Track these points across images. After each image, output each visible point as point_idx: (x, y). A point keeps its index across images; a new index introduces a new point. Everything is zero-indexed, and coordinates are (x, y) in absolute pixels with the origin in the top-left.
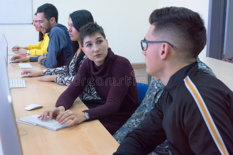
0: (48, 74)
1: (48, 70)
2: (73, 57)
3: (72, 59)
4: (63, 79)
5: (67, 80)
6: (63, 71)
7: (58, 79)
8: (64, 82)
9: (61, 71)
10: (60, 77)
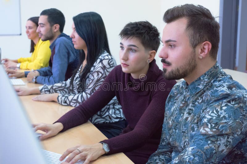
0: (45, 91)
1: (45, 86)
2: (78, 70)
3: (77, 72)
4: (66, 98)
5: (72, 100)
6: (63, 87)
7: (59, 98)
8: (68, 102)
9: (61, 87)
10: (63, 96)
